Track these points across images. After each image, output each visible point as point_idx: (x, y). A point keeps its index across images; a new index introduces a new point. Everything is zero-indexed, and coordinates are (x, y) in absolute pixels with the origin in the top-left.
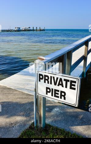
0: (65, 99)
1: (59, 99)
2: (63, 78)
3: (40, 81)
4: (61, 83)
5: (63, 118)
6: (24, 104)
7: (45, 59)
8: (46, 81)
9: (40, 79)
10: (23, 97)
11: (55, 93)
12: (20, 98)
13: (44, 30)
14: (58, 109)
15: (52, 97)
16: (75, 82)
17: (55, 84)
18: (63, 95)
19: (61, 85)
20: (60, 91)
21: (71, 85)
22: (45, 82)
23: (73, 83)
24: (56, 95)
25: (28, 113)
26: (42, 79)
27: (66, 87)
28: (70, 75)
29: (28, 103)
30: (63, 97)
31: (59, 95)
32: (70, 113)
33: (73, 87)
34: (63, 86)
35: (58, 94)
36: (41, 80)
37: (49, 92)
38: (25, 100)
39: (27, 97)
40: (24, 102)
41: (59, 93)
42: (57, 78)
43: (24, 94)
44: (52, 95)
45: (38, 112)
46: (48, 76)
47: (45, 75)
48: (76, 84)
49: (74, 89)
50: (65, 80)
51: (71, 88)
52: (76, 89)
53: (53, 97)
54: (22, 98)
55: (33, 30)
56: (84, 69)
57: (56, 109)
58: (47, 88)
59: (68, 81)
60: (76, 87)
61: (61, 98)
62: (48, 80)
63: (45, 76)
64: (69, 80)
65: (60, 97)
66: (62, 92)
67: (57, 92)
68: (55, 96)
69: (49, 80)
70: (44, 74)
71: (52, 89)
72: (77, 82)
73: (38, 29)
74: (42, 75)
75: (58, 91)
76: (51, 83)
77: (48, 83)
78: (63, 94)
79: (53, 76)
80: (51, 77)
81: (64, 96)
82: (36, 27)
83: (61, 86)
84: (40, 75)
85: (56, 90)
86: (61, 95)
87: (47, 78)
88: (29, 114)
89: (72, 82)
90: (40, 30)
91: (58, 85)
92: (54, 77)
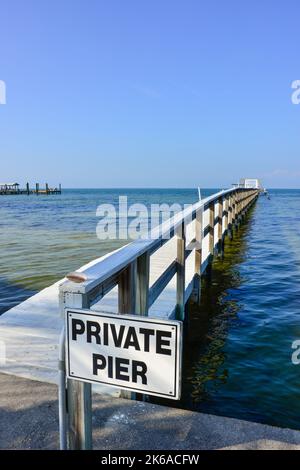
0: (145, 381)
1: (130, 383)
2: (137, 326)
3: (74, 338)
4: (132, 340)
5: (140, 439)
6: (21, 413)
7: (88, 280)
8: (93, 338)
9: (75, 332)
10: (19, 391)
11: (118, 367)
12: (8, 395)
13: (58, 192)
14: (122, 416)
15: (110, 380)
16: (168, 334)
17: (118, 343)
18: (140, 371)
19: (132, 344)
20: (131, 363)
21: (159, 342)
22: (89, 340)
23: (163, 338)
24: (122, 373)
25: (38, 436)
26: (81, 332)
27: (147, 349)
28: (146, 315)
29: (34, 408)
30: (139, 378)
31: (130, 374)
32: (157, 421)
33: (163, 347)
34: (138, 348)
35: (126, 370)
36: (78, 335)
37: (102, 367)
38: (24, 399)
39: (29, 390)
40: (22, 407)
41: (130, 367)
42: (122, 328)
43: (18, 381)
44: (110, 375)
45: (70, 430)
46: (97, 325)
47: (88, 322)
48: (172, 340)
49: (168, 352)
50: (142, 331)
51: (159, 351)
52: (173, 352)
53: (114, 380)
54: (15, 395)
55: (28, 192)
56: (179, 298)
57: (116, 417)
58: (96, 357)
59: (151, 332)
60: (171, 347)
61: (135, 380)
62: (96, 334)
63: (90, 324)
64: (153, 331)
65: (131, 379)
66: (136, 364)
67: (122, 365)
68: (119, 377)
69: (101, 334)
70: (85, 319)
71: (110, 358)
72: (173, 334)
73: (40, 187)
74: (80, 322)
75: (127, 362)
76: (106, 343)
77: (98, 342)
78: (140, 369)
79: (109, 321)
80: (106, 325)
81: (143, 374)
82: (37, 185)
83: (133, 348)
84: (75, 322)
85: (119, 361)
86: (135, 373)
87: (94, 329)
88: (41, 439)
89: (160, 334)
90: (48, 192)
91: (126, 346)
92: (113, 327)
